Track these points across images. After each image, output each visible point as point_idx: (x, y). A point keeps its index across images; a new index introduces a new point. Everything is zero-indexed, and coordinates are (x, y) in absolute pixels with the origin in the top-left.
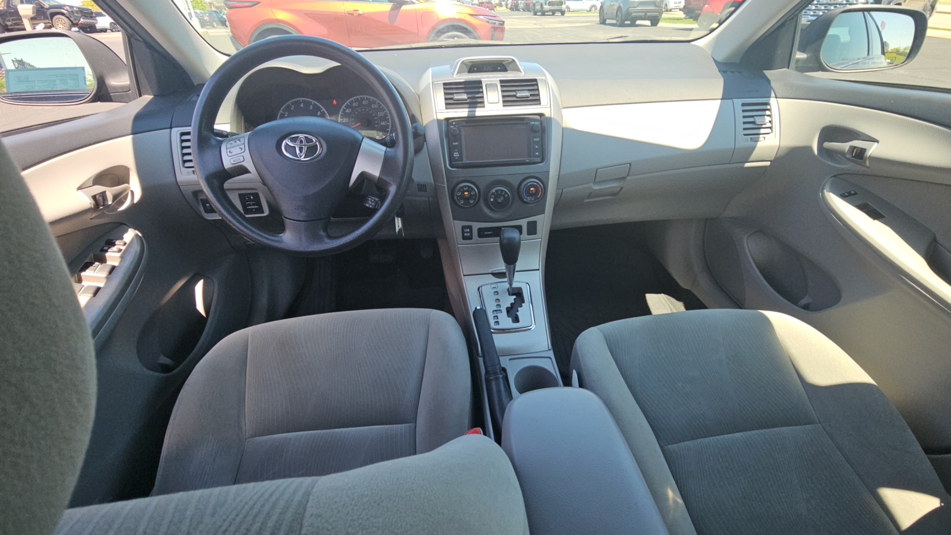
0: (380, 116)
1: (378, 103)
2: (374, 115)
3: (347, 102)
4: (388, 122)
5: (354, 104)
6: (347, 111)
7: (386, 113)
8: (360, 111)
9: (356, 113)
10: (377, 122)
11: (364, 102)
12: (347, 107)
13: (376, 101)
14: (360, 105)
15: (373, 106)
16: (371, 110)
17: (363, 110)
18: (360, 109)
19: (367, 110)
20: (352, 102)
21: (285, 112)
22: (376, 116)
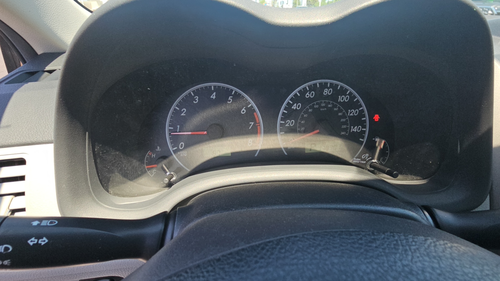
0: (350, 117)
1: (351, 94)
2: (340, 114)
3: (296, 91)
4: (364, 127)
5: (308, 95)
6: (294, 107)
7: (363, 111)
8: (316, 106)
9: (310, 110)
10: (344, 127)
11: (326, 92)
12: (295, 100)
13: (347, 90)
14: (319, 96)
15: (340, 99)
16: (335, 106)
17: (323, 105)
18: (317, 104)
19: (330, 106)
20: (303, 92)
21: (181, 109)
22: (344, 116)
